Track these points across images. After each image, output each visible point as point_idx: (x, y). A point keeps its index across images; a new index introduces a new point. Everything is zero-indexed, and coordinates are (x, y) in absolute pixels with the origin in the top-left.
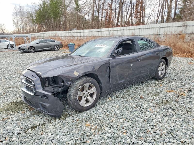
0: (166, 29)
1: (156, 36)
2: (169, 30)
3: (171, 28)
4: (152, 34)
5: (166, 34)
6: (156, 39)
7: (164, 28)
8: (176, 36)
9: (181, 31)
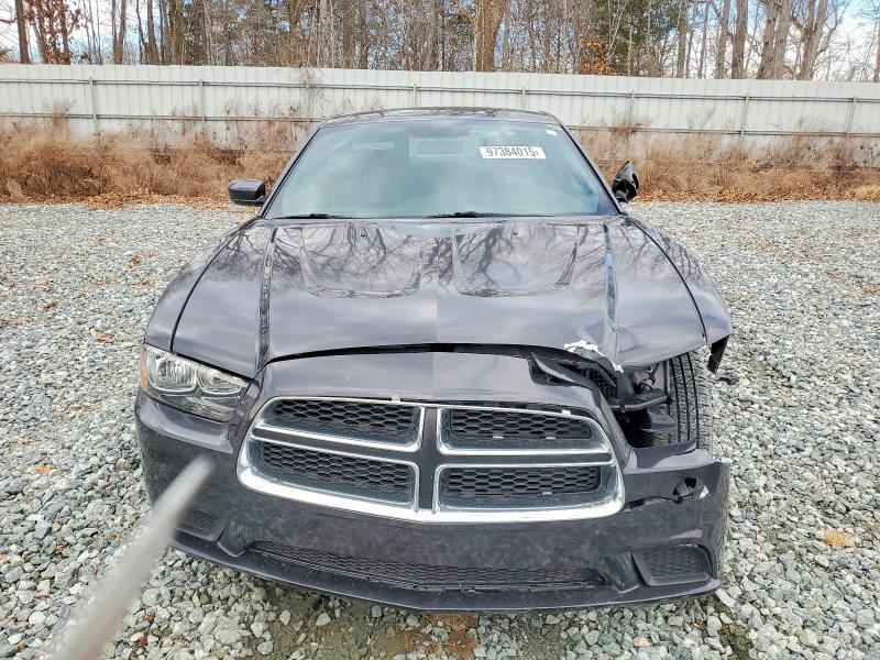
0: (231, 91)
1: (188, 124)
2: (247, 98)
3: (253, 91)
4: (167, 113)
5: (232, 115)
6: (191, 135)
7: (220, 90)
8: (277, 126)
9: (295, 107)
